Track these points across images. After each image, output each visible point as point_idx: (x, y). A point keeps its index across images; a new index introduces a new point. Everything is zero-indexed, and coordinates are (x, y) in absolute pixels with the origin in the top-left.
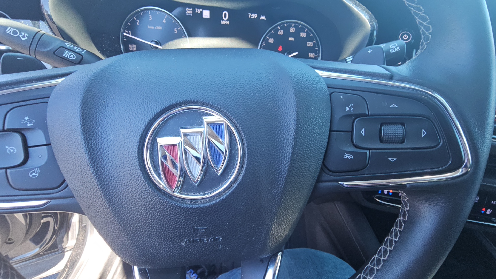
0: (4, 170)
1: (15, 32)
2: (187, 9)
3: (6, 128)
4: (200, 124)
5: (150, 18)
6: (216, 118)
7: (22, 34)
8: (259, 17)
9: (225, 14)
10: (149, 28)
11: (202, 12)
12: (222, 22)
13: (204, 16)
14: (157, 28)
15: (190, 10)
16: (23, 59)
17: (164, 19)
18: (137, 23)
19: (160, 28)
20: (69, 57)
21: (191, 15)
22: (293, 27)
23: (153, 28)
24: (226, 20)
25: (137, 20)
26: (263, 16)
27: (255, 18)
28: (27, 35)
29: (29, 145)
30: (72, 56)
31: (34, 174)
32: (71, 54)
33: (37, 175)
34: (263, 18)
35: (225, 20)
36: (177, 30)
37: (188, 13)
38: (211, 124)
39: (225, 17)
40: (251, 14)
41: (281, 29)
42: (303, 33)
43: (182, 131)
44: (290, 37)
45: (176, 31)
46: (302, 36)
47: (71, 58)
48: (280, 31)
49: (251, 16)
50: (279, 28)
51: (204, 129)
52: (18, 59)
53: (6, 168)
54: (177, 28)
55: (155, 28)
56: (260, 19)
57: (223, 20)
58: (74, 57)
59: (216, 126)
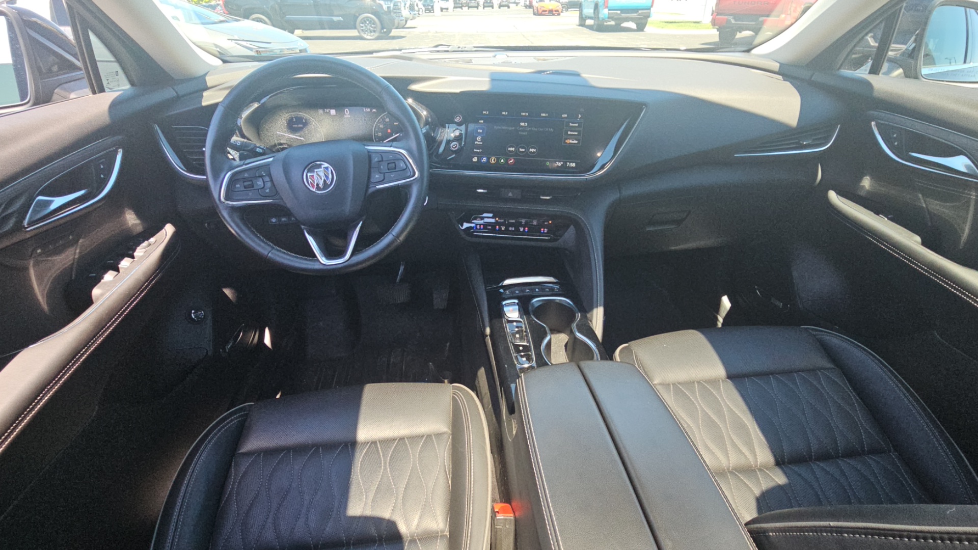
1: (235, 142)
2: (319, 110)
3: (257, 176)
4: (321, 168)
5: (294, 120)
6: (326, 165)
8: (371, 110)
10: (294, 126)
11: (330, 111)
13: (332, 114)
19: (302, 125)
23: (296, 126)
26: (374, 109)
29: (265, 181)
30: (260, 151)
31: (267, 191)
38: (324, 167)
39: (347, 113)
40: (366, 109)
43: (315, 170)
44: (395, 122)
48: (386, 119)
51: (322, 169)
53: (258, 189)
57: (346, 115)
59: (327, 168)
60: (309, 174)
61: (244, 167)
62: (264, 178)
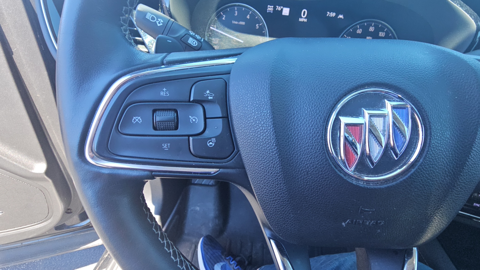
0: (187, 137)
1: (153, 18)
2: (269, 6)
3: (192, 99)
5: (236, 14)
7: (158, 20)
8: (337, 15)
9: (304, 12)
10: (233, 23)
11: (282, 10)
12: (301, 20)
13: (283, 14)
14: (241, 24)
15: (271, 7)
16: (171, 41)
17: (249, 15)
18: (223, 18)
19: (243, 23)
20: (192, 44)
21: (272, 12)
22: (372, 27)
23: (236, 23)
24: (304, 18)
25: (224, 15)
27: (333, 16)
28: (163, 22)
29: (207, 117)
30: (194, 43)
31: (211, 143)
32: (194, 41)
33: (213, 144)
34: (341, 16)
35: (302, 18)
36: (259, 26)
37: (269, 11)
39: (304, 15)
40: (330, 13)
41: (360, 28)
42: (382, 33)
44: (368, 36)
45: (257, 27)
46: (381, 36)
47: (194, 44)
48: (359, 29)
49: (329, 15)
50: (358, 27)
52: (168, 41)
53: (189, 136)
54: (259, 24)
55: (239, 23)
56: (338, 17)
57: (301, 17)
58: (196, 44)
60: (344, 120)
61: (164, 69)
62: (207, 106)
